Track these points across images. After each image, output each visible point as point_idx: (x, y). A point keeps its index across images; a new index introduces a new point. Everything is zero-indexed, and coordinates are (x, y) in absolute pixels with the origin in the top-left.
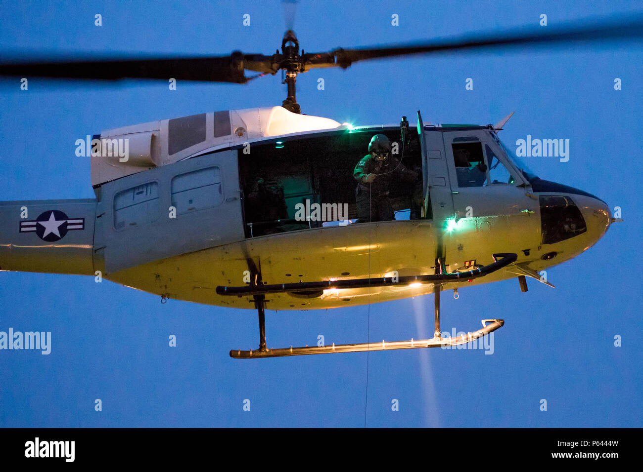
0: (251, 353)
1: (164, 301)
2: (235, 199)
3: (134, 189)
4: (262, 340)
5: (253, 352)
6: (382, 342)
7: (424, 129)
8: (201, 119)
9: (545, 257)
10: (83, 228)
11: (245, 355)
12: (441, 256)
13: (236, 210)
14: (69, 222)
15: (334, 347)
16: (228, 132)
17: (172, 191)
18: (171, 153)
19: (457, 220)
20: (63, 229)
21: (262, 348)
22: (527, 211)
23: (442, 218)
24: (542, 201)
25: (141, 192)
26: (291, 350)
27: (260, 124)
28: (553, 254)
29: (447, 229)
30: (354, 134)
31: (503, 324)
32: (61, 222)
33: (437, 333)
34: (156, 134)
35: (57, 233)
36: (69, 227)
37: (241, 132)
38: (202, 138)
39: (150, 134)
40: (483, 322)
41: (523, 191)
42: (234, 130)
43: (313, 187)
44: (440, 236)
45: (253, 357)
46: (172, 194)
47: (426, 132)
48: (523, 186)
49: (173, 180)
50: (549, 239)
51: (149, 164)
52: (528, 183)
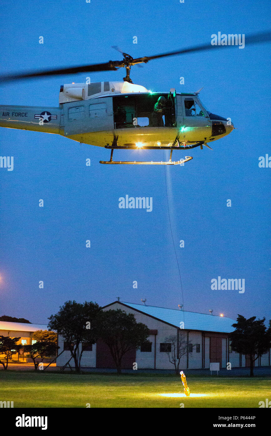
0: (107, 162)
1: (81, 144)
2: (111, 115)
3: (75, 107)
4: (111, 158)
5: (108, 162)
6: (151, 161)
7: (177, 95)
8: (99, 85)
9: (211, 140)
10: (57, 119)
11: (105, 163)
12: (177, 138)
13: (112, 118)
14: (52, 116)
15: (135, 162)
16: (109, 90)
17: (89, 109)
18: (89, 95)
19: (185, 128)
20: (50, 118)
21: (111, 161)
22: (208, 126)
23: (180, 127)
24: (213, 123)
25: (78, 109)
26: (121, 162)
27: (120, 88)
28: (213, 139)
29: (180, 131)
30: (153, 95)
31: (192, 158)
32: (49, 116)
33: (170, 160)
34: (84, 88)
35: (48, 120)
36: (52, 118)
37: (113, 90)
38: (100, 91)
39: (82, 89)
40: (186, 157)
41: (207, 119)
42: (111, 89)
43: (135, 110)
44: (178, 133)
45: (107, 164)
46: (89, 111)
47: (177, 96)
48: (207, 117)
49: (89, 106)
50: (213, 135)
51: (81, 99)
52: (209, 116)
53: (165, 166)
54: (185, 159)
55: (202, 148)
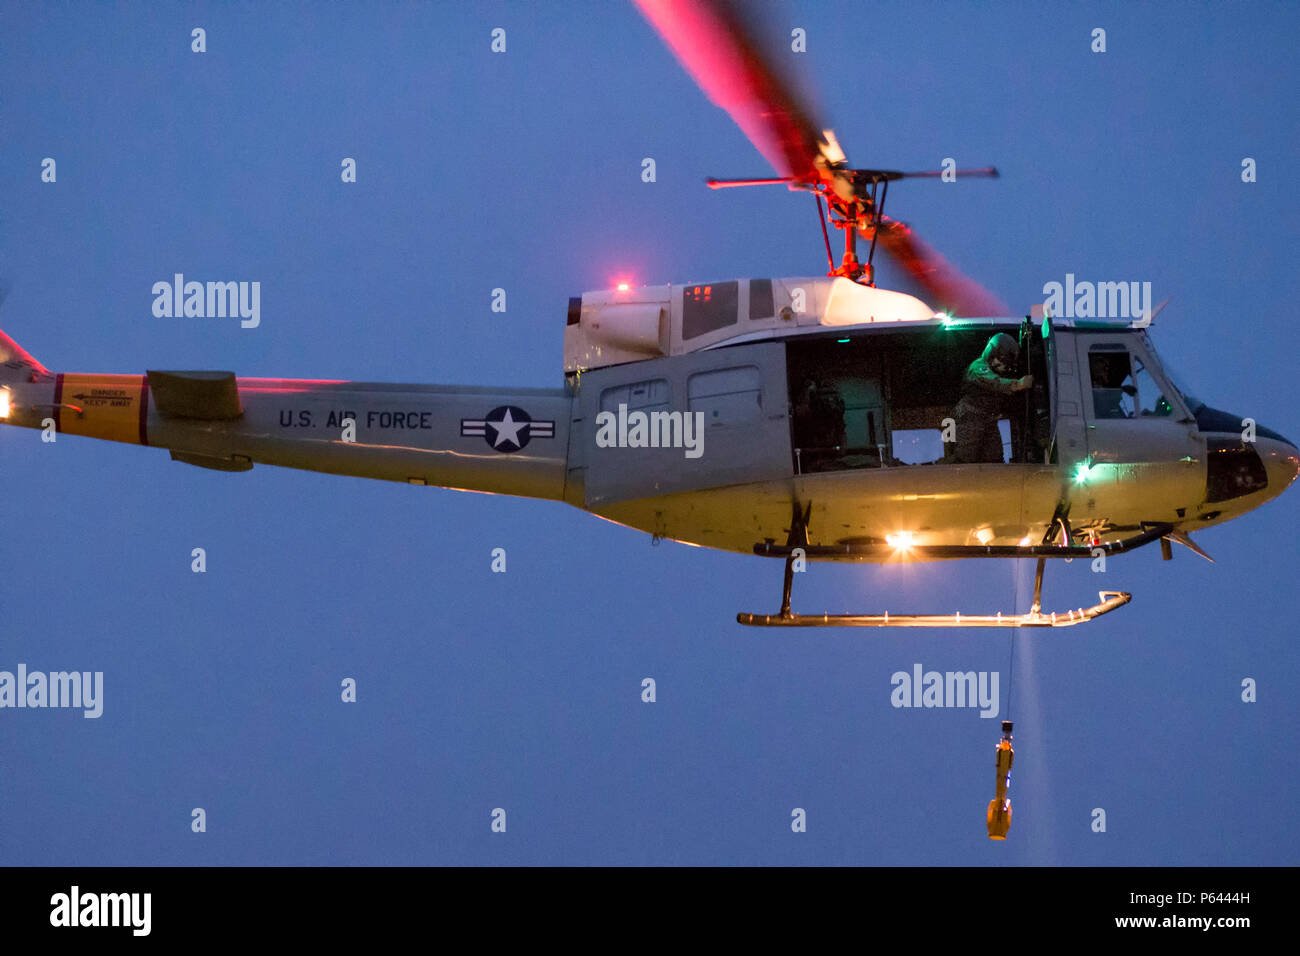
0: (768, 619)
1: (656, 542)
2: (782, 416)
3: (631, 386)
4: (786, 603)
5: (771, 617)
6: (955, 614)
7: (1054, 329)
8: (731, 290)
9: (1204, 517)
10: (553, 436)
11: (759, 621)
12: (1061, 512)
13: (782, 431)
14: (533, 425)
15: (886, 618)
16: (770, 313)
17: (688, 395)
18: (687, 336)
19: (1090, 467)
20: (524, 436)
21: (783, 613)
22: (1189, 459)
23: (1070, 463)
24: (1213, 445)
25: (641, 392)
26: (826, 619)
27: (814, 302)
28: (1215, 514)
29: (1073, 479)
30: (955, 333)
31: (1129, 600)
32: (521, 425)
33: (1036, 608)
34: (665, 308)
35: (516, 441)
36: (532, 433)
37: (788, 314)
38: (732, 319)
39: (657, 309)
40: (1102, 595)
41: (1183, 429)
42: (778, 310)
43: (883, 395)
44: (1065, 489)
45: (771, 625)
46: (689, 400)
47: (1057, 334)
48: (1185, 421)
49: (689, 379)
50: (1213, 498)
51: (655, 352)
52: (1192, 417)
53: (1012, 630)
54: (1098, 602)
55: (1168, 554)
